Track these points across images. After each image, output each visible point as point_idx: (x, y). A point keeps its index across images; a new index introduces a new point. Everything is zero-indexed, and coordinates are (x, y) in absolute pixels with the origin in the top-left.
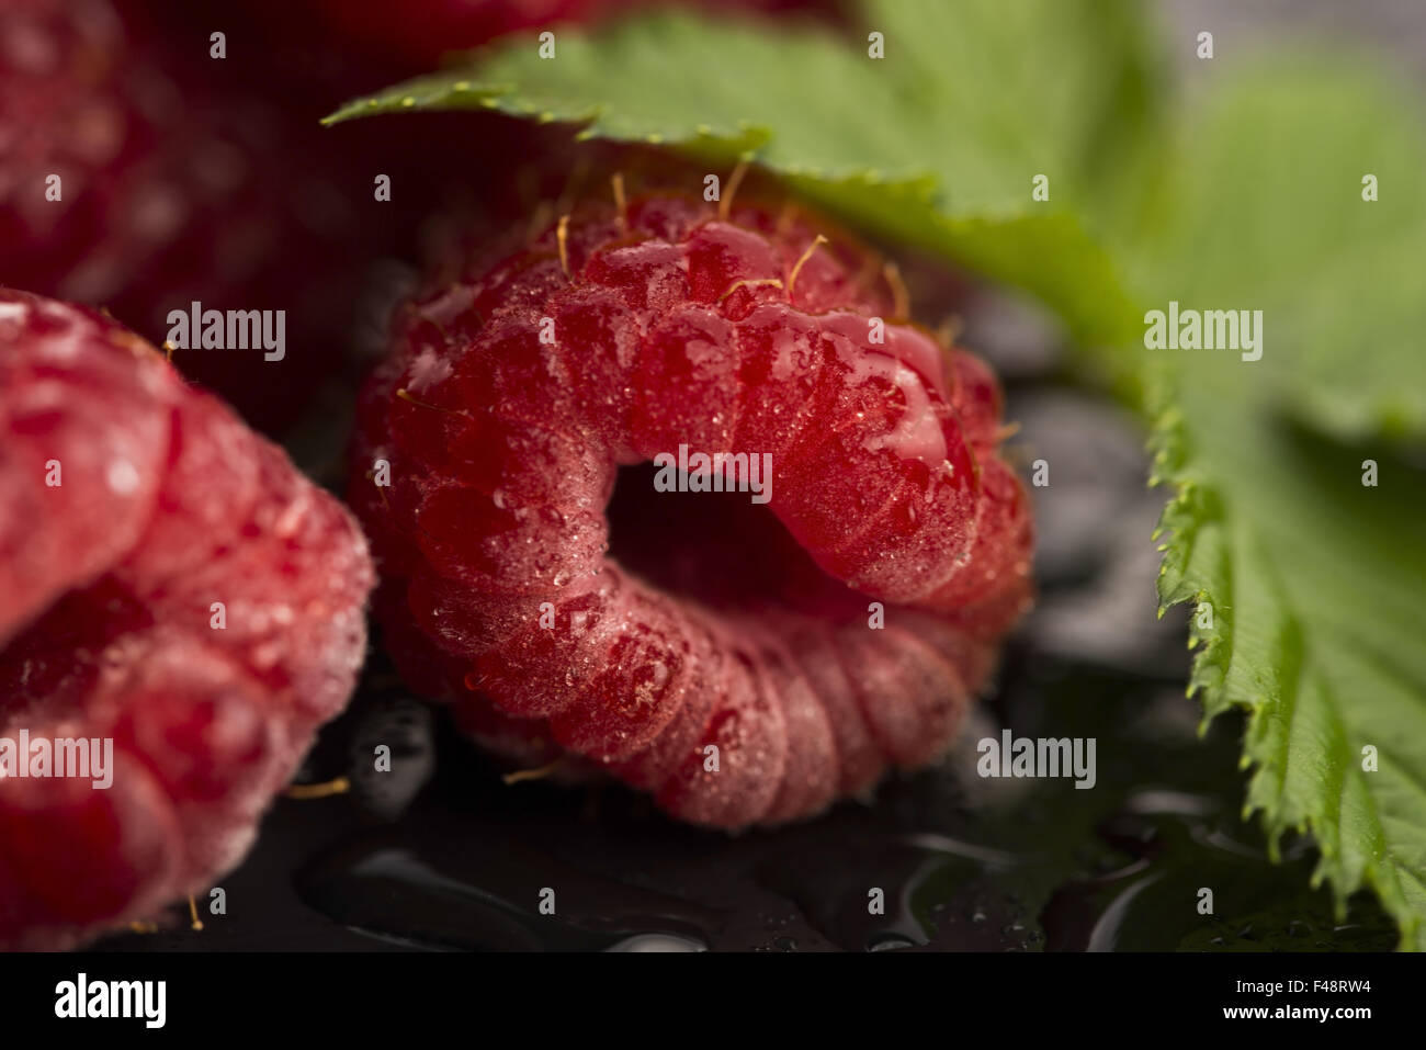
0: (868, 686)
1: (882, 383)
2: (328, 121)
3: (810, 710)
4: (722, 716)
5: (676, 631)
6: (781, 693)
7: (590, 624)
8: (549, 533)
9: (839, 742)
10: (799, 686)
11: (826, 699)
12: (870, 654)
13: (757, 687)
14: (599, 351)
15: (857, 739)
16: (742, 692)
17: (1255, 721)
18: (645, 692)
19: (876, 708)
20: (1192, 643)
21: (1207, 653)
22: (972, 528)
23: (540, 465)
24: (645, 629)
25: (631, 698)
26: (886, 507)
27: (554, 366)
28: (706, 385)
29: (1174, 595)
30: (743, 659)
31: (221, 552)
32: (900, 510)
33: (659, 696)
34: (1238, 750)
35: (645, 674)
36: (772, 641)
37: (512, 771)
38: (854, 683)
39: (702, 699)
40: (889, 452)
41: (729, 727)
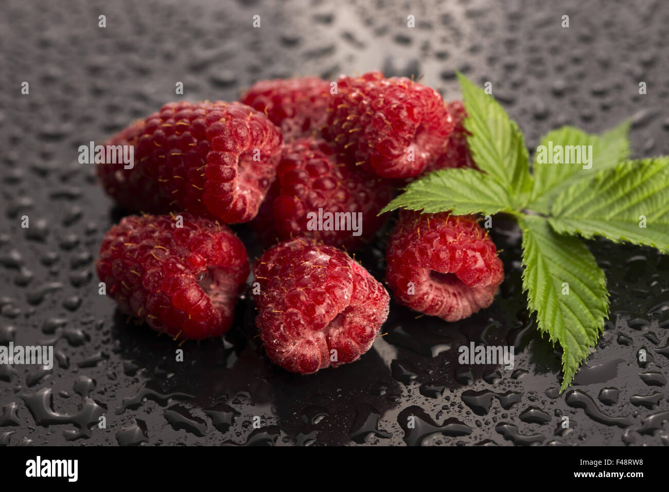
0: (476, 299)
1: (474, 256)
2: (378, 215)
3: (466, 303)
4: (451, 308)
5: (442, 295)
6: (461, 301)
7: (427, 298)
8: (419, 286)
9: (472, 308)
10: (464, 299)
11: (469, 301)
12: (476, 293)
13: (457, 301)
14: (425, 257)
15: (474, 307)
16: (455, 302)
17: (539, 314)
18: (437, 307)
19: (478, 302)
20: (528, 300)
21: (530, 301)
22: (491, 278)
23: (417, 276)
24: (437, 296)
25: (435, 308)
26: (476, 277)
27: (418, 259)
28: (444, 262)
29: (525, 289)
30: (455, 295)
31: (364, 302)
32: (478, 277)
33: (440, 308)
34: (536, 319)
35: (437, 304)
36: (460, 290)
37: (416, 316)
38: (473, 298)
39: (447, 306)
40: (476, 269)
41: (452, 309)
